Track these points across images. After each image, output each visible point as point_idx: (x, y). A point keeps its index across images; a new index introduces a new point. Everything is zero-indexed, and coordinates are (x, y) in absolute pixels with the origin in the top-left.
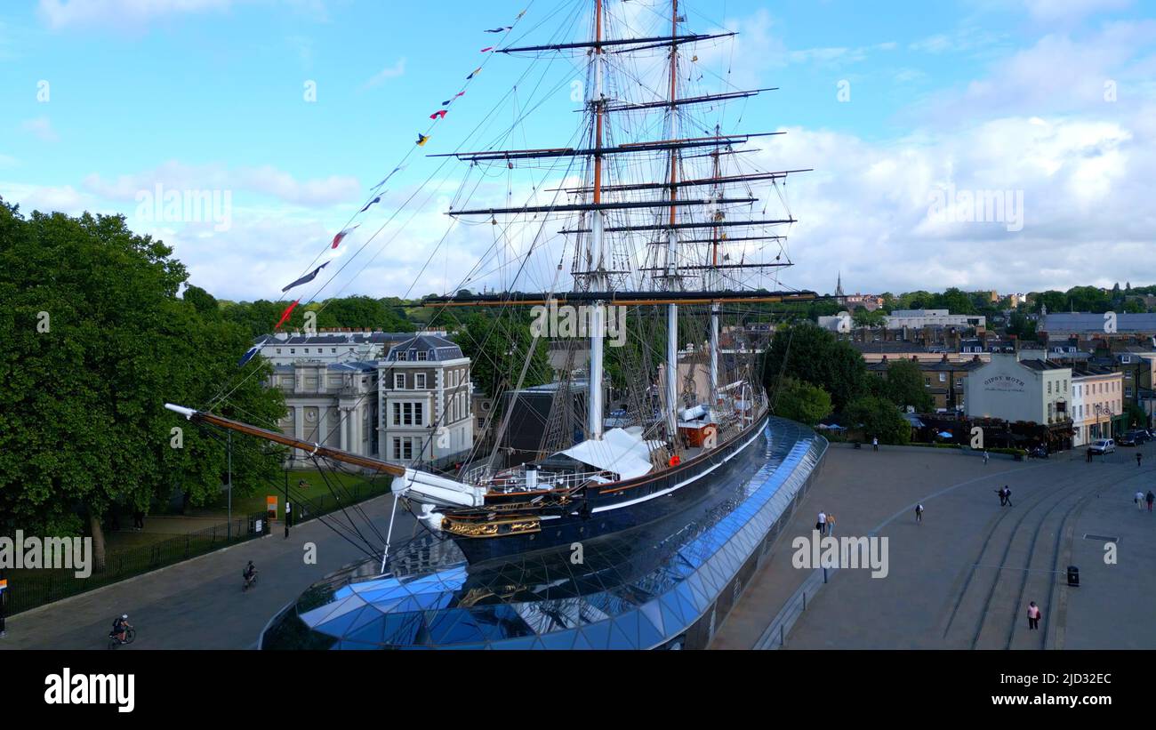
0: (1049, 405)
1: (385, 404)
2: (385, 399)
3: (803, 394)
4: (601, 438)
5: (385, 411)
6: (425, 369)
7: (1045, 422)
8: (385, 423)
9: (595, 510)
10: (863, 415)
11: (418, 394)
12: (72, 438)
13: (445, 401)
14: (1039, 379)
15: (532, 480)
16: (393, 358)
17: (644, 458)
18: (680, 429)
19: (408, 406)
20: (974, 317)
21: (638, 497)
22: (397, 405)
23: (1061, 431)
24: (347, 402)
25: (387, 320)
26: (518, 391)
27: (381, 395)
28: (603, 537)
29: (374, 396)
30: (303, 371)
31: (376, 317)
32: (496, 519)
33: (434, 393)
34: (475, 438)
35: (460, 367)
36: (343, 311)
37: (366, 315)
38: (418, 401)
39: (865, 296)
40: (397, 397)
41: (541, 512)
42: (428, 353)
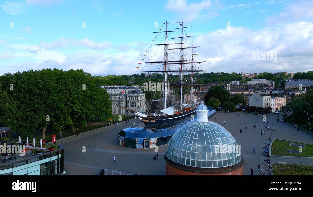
0: (265, 104)
1: (129, 103)
2: (129, 102)
3: (215, 101)
4: (166, 109)
5: (129, 104)
6: (136, 96)
7: (264, 107)
8: (129, 106)
9: (164, 119)
10: (226, 106)
11: (135, 101)
12: (87, 108)
13: (140, 102)
14: (263, 98)
15: (154, 114)
16: (130, 94)
17: (173, 112)
18: (183, 108)
19: (133, 103)
20: (272, 81)
21: (171, 118)
22: (131, 103)
23: (268, 109)
24: (122, 102)
25: (125, 82)
26: (152, 101)
27: (128, 101)
28: (165, 124)
29: (126, 101)
30: (113, 96)
31: (122, 82)
32: (149, 120)
33: (138, 101)
34: (146, 109)
35: (143, 95)
36: (115, 80)
37: (120, 81)
38: (135, 102)
39: (250, 74)
40: (131, 101)
41: (155, 119)
42: (137, 93)
